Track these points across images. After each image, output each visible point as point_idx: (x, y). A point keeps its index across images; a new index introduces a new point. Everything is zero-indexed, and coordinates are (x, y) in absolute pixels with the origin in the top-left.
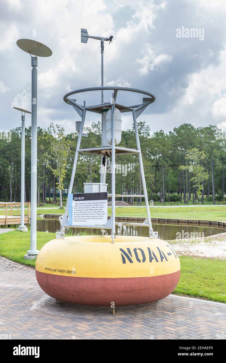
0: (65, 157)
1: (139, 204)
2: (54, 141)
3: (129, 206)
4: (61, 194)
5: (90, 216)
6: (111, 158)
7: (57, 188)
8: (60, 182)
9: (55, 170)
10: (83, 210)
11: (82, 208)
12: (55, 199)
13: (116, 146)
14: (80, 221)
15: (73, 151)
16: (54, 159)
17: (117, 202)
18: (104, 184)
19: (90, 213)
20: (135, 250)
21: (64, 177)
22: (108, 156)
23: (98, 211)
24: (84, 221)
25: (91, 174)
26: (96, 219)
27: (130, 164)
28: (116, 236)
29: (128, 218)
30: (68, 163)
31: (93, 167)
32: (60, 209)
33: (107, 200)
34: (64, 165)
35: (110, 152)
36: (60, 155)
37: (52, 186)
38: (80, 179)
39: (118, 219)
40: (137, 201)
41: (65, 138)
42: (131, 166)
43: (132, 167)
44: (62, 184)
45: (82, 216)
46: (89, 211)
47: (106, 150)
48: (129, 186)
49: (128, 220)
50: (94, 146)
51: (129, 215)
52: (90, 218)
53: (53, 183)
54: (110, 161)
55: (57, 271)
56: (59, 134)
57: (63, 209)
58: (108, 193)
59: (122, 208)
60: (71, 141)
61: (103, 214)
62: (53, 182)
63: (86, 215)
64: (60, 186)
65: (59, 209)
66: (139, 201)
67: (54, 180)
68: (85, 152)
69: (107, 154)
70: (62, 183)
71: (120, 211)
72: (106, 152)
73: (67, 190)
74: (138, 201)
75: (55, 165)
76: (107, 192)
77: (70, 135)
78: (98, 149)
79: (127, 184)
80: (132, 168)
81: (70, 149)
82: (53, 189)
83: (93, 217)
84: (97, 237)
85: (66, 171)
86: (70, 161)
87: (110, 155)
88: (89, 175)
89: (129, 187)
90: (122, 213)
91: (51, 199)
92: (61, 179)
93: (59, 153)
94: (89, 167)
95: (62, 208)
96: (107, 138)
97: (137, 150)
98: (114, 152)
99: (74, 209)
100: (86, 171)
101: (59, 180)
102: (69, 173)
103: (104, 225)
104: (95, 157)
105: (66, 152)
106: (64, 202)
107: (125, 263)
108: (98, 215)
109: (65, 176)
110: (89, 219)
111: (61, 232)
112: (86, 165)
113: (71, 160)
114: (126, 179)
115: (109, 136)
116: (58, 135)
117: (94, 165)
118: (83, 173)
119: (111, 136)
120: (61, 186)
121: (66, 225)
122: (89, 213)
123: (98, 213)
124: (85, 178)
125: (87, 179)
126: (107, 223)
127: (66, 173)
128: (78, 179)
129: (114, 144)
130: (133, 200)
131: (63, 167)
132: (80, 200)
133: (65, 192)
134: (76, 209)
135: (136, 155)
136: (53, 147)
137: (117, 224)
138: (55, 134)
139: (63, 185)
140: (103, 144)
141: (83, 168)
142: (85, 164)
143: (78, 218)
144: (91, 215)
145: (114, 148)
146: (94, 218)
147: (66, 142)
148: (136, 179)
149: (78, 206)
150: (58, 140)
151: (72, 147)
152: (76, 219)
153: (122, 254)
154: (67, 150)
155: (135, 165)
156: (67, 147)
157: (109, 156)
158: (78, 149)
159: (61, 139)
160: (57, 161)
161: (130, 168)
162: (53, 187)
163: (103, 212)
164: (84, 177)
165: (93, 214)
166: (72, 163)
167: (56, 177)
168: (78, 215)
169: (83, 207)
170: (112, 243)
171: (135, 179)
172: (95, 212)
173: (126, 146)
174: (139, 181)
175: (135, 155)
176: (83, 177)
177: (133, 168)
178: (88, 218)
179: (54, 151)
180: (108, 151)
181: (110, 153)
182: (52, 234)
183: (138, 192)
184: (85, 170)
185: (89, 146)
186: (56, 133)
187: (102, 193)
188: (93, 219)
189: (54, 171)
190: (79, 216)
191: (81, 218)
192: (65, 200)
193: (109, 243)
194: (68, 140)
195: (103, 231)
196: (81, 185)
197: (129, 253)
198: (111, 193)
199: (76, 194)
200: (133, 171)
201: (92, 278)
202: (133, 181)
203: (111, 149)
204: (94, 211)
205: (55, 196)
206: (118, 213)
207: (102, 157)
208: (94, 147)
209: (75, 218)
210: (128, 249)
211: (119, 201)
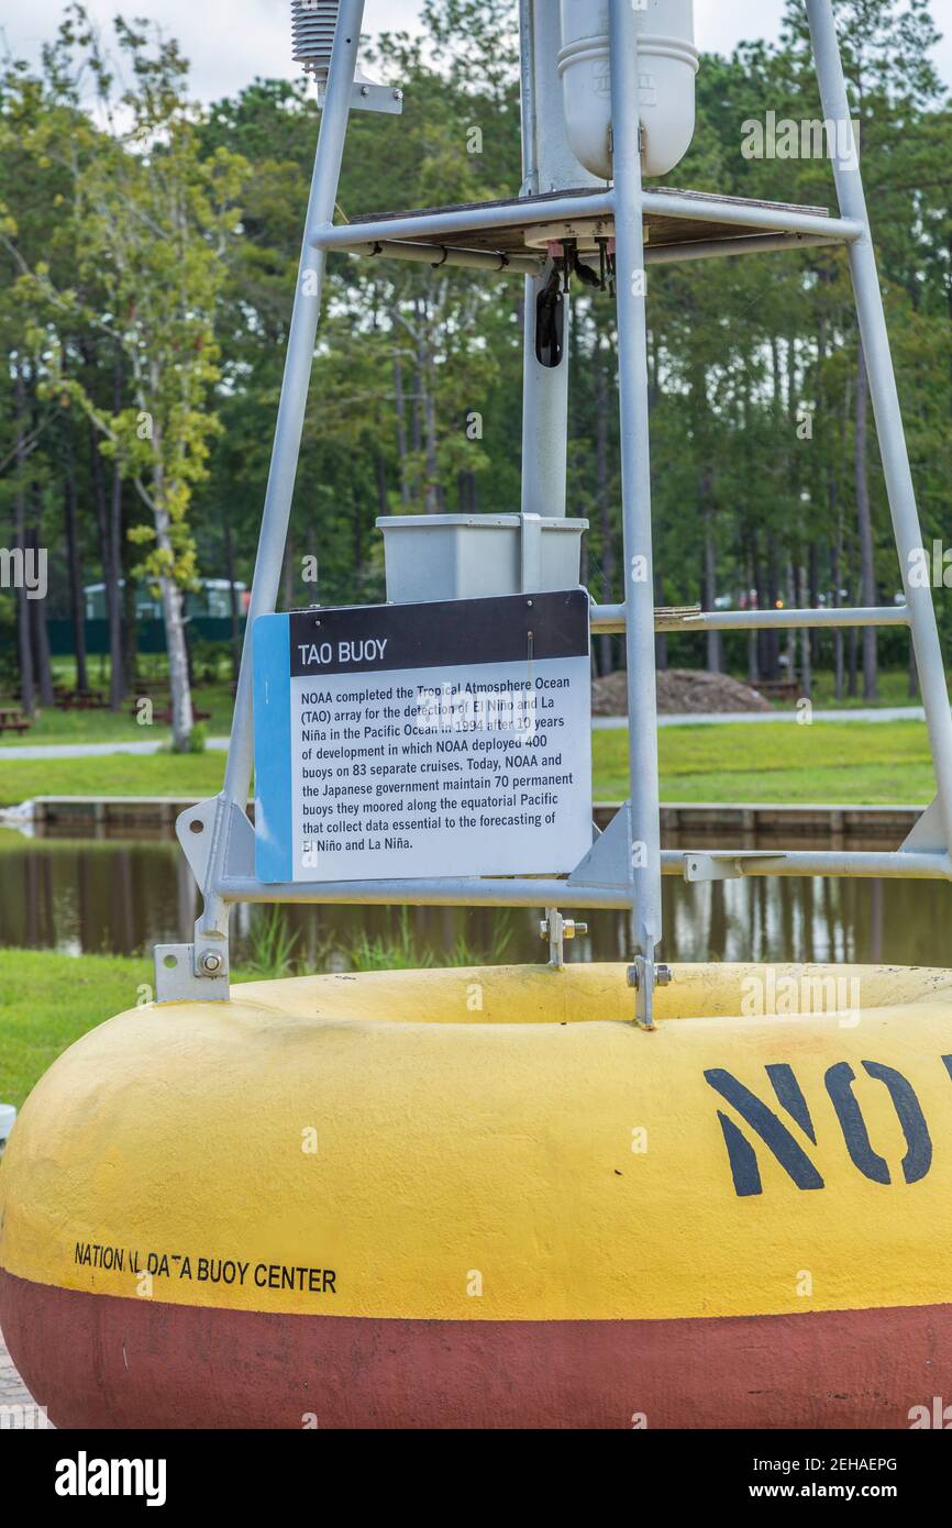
0: (199, 300)
1: (855, 693)
2: (100, 164)
3: (767, 710)
4: (175, 621)
5: (446, 803)
6: (613, 295)
7: (137, 571)
8: (162, 523)
9: (116, 415)
10: (379, 751)
11: (367, 730)
12: (127, 671)
13: (651, 183)
14: (360, 846)
15: (265, 244)
16: (109, 323)
17: (667, 675)
18: (550, 521)
19: (443, 776)
20: (838, 1078)
21: (199, 473)
22: (586, 274)
23: (512, 752)
24: (389, 843)
25: (435, 443)
26: (499, 821)
27: (774, 344)
28: (670, 966)
29: (764, 820)
30: (227, 354)
31: (448, 380)
32: (176, 750)
33: (585, 663)
34: (198, 371)
35: (597, 240)
36: (153, 284)
37: (98, 554)
38: (337, 490)
39: (682, 828)
40: (840, 664)
41: (200, 133)
42: (776, 365)
43: (792, 368)
44: (180, 541)
45: (372, 799)
46: (434, 757)
47: (561, 226)
48: (771, 543)
49: (766, 829)
50: (454, 199)
51: (775, 794)
52: (443, 813)
53: (105, 535)
54: (590, 324)
55: (175, 1268)
56: (141, 97)
57: (196, 750)
58: (591, 598)
59: (709, 734)
60: (251, 161)
61: (557, 780)
62: (103, 520)
63: (407, 797)
64: (165, 552)
65: (162, 751)
66: (860, 667)
67: (109, 502)
68: (377, 247)
69: (570, 255)
70: (185, 526)
71: (693, 755)
72: (561, 241)
73: (223, 584)
74: (847, 666)
75: (119, 370)
76: (585, 589)
77: (241, 110)
78: (496, 219)
79: (752, 522)
80: (792, 381)
81: (239, 229)
82: (108, 579)
83: (472, 804)
84: (509, 977)
85: (213, 421)
86: (247, 332)
87: (596, 268)
88: (410, 449)
89: (762, 550)
90: (708, 773)
91: (94, 667)
92: (170, 493)
93: (151, 268)
94: (409, 380)
95: (187, 746)
96: (573, 117)
97: (836, 213)
98: (631, 239)
99: (307, 745)
100: (388, 416)
101: (158, 506)
102: (240, 445)
103: (564, 876)
104: (464, 293)
105: (206, 255)
106: (211, 696)
107: (759, 1191)
108: (509, 792)
109: (207, 464)
110: (436, 824)
111: (201, 943)
112: (388, 367)
113: (252, 323)
114: (737, 477)
115: (583, 106)
116: (138, 109)
117: (456, 366)
118: (365, 435)
119: (609, 104)
120: (178, 552)
121: (241, 882)
122: (429, 777)
123: (514, 773)
124: (378, 480)
125: (398, 488)
126: (589, 857)
127: (210, 440)
128: (324, 496)
129: (632, 171)
130: (806, 659)
131: (186, 393)
132: (352, 667)
133: (206, 605)
134: (316, 745)
135: (820, 265)
136: (92, 216)
137: (674, 860)
138: (112, 102)
139: (192, 543)
140: (536, 171)
141: (362, 394)
142: (374, 356)
143: (334, 818)
144: (452, 795)
145: (635, 201)
146: (476, 814)
147: (205, 169)
148: (824, 473)
149: (339, 717)
150: (139, 158)
151: (256, 212)
152: (318, 829)
153: (724, 1119)
154: (214, 244)
155: (814, 349)
156: (216, 209)
157: (593, 273)
158: (321, 220)
159: (158, 148)
160: (130, 337)
161: (770, 380)
162: (108, 565)
163: (557, 760)
164: (370, 470)
165: (469, 784)
166: (269, 357)
167: (129, 481)
168: (336, 792)
169: (379, 723)
170: (634, 1023)
171: (816, 471)
172: (483, 765)
173: (729, 184)
174: (854, 490)
175: (809, 264)
176: (366, 473)
177: (799, 376)
178: (425, 814)
179: (104, 253)
180: (585, 234)
181: (603, 248)
182: (115, 971)
183: (847, 584)
184: (377, 410)
185: (403, 195)
186: (116, 91)
187: (539, 598)
188: (472, 823)
189: (107, 423)
190: (348, 800)
191: (364, 817)
192: (210, 679)
193: (614, 1025)
194: (222, 151)
195: (563, 928)
196: (343, 541)
197: (783, 1104)
198: (620, 601)
199: (312, 617)
200: (793, 405)
201: (471, 1323)
202: (796, 492)
203: (607, 218)
204: (479, 756)
205: (124, 643)
206: (680, 775)
207: (530, 286)
208: (454, 203)
209: (314, 820)
210: (781, 1076)
211: (681, 672)
